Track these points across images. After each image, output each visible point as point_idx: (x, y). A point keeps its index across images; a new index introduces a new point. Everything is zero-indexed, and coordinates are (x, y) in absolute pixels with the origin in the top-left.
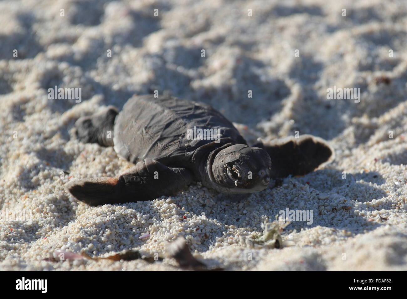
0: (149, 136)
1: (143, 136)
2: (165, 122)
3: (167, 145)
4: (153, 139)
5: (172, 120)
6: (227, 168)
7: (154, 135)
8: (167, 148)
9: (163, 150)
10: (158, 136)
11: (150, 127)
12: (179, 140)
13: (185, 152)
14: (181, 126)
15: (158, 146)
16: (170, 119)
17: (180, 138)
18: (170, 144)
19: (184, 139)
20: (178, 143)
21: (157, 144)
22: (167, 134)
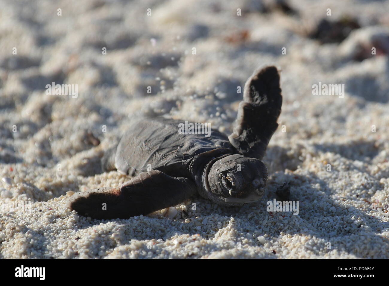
0: (148, 148)
1: (142, 149)
2: (165, 136)
3: (165, 155)
4: (151, 151)
5: (172, 133)
6: (222, 176)
7: (153, 147)
8: (165, 158)
9: (161, 160)
10: (156, 147)
11: (150, 140)
12: (177, 150)
13: (182, 160)
14: (181, 138)
15: (156, 156)
16: (170, 132)
17: (179, 148)
18: (168, 154)
19: (182, 148)
20: (176, 152)
21: (156, 154)
22: (166, 145)
